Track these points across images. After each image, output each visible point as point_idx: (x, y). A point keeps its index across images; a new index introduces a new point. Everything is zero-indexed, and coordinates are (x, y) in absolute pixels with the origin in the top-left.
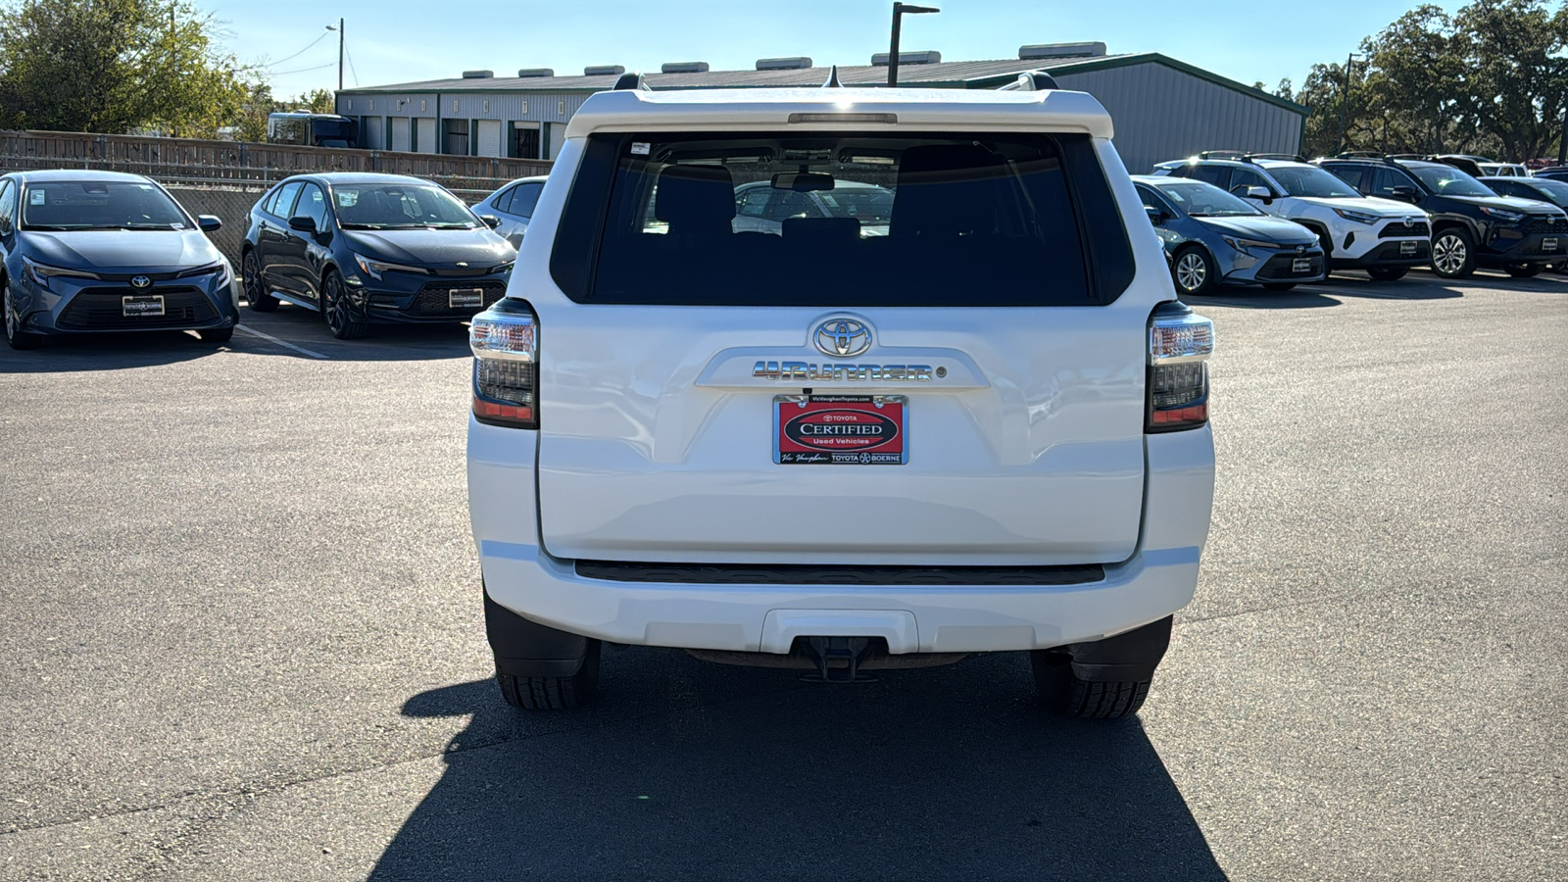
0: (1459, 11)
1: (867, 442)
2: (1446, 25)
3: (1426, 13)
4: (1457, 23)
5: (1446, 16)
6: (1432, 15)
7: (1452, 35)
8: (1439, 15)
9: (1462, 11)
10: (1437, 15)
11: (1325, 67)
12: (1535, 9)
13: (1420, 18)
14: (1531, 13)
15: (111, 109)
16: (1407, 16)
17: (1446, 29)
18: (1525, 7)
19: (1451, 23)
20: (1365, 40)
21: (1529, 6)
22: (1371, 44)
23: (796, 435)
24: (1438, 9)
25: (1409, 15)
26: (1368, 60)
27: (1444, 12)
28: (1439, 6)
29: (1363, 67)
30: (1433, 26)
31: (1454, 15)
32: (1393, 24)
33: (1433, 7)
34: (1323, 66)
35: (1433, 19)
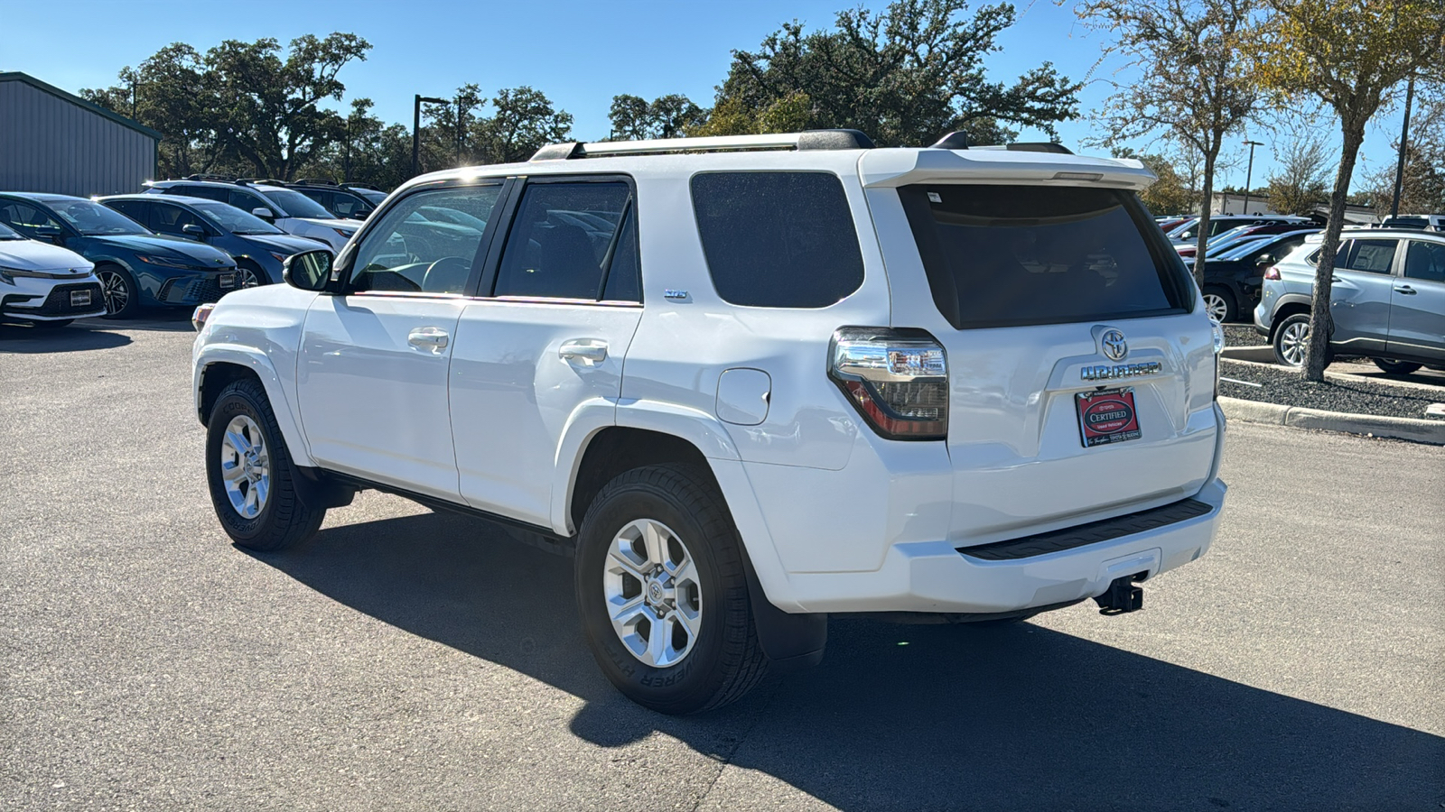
0: (209, 52)
2: (197, 63)
3: (180, 50)
4: (209, 62)
5: (197, 55)
6: (185, 53)
7: (205, 72)
8: (192, 53)
9: (212, 51)
10: (189, 53)
11: (93, 92)
12: (268, 55)
13: (175, 54)
14: (266, 58)
16: (163, 52)
17: (198, 66)
18: (260, 52)
19: (202, 61)
20: (125, 70)
21: (264, 52)
22: (131, 74)
23: (1089, 423)
24: (190, 48)
25: (165, 51)
26: (129, 88)
27: (195, 51)
28: (190, 45)
29: (125, 94)
30: (187, 62)
31: (204, 54)
32: (152, 58)
33: (185, 46)
34: (89, 91)
35: (186, 56)
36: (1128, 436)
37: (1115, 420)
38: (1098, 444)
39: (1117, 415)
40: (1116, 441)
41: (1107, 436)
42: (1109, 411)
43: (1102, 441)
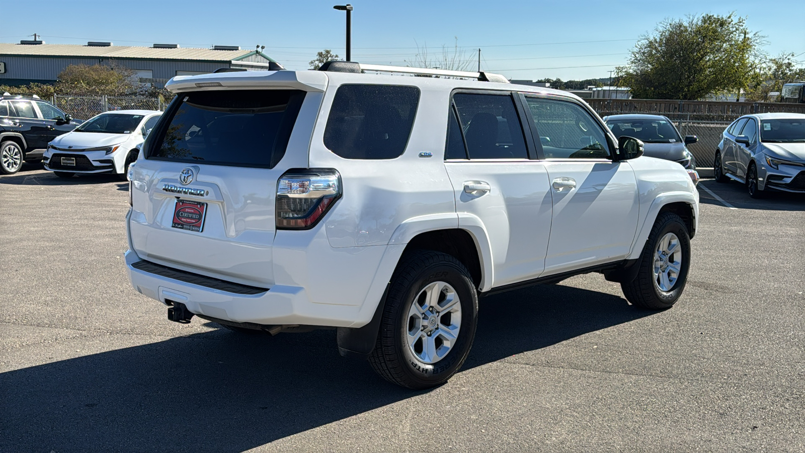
1: (194, 221)
15: (695, 86)
23: (178, 216)
36: (193, 228)
37: (192, 218)
38: (177, 227)
39: (194, 216)
40: (186, 229)
41: (182, 225)
42: (190, 213)
43: (179, 226)
